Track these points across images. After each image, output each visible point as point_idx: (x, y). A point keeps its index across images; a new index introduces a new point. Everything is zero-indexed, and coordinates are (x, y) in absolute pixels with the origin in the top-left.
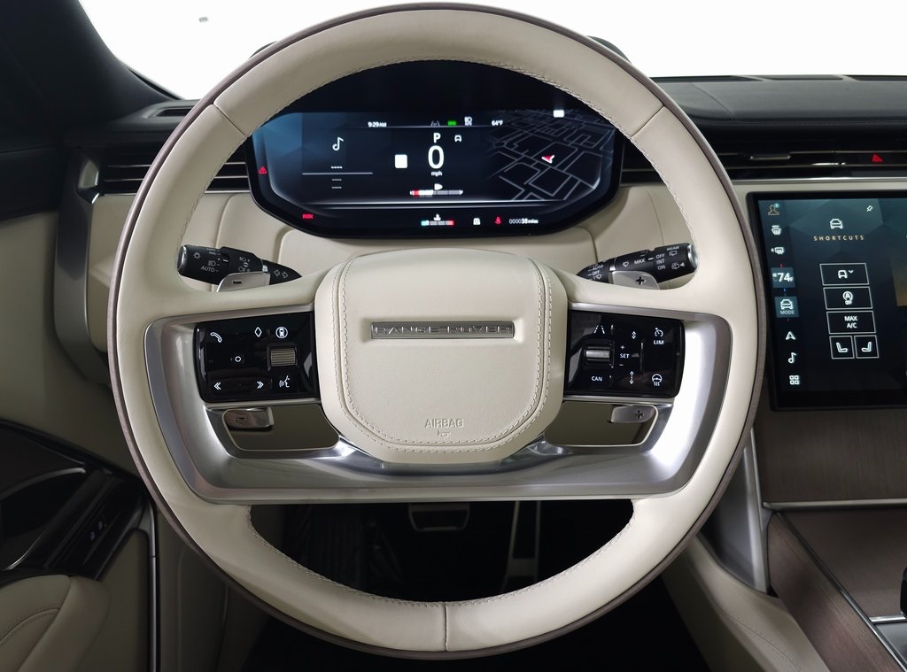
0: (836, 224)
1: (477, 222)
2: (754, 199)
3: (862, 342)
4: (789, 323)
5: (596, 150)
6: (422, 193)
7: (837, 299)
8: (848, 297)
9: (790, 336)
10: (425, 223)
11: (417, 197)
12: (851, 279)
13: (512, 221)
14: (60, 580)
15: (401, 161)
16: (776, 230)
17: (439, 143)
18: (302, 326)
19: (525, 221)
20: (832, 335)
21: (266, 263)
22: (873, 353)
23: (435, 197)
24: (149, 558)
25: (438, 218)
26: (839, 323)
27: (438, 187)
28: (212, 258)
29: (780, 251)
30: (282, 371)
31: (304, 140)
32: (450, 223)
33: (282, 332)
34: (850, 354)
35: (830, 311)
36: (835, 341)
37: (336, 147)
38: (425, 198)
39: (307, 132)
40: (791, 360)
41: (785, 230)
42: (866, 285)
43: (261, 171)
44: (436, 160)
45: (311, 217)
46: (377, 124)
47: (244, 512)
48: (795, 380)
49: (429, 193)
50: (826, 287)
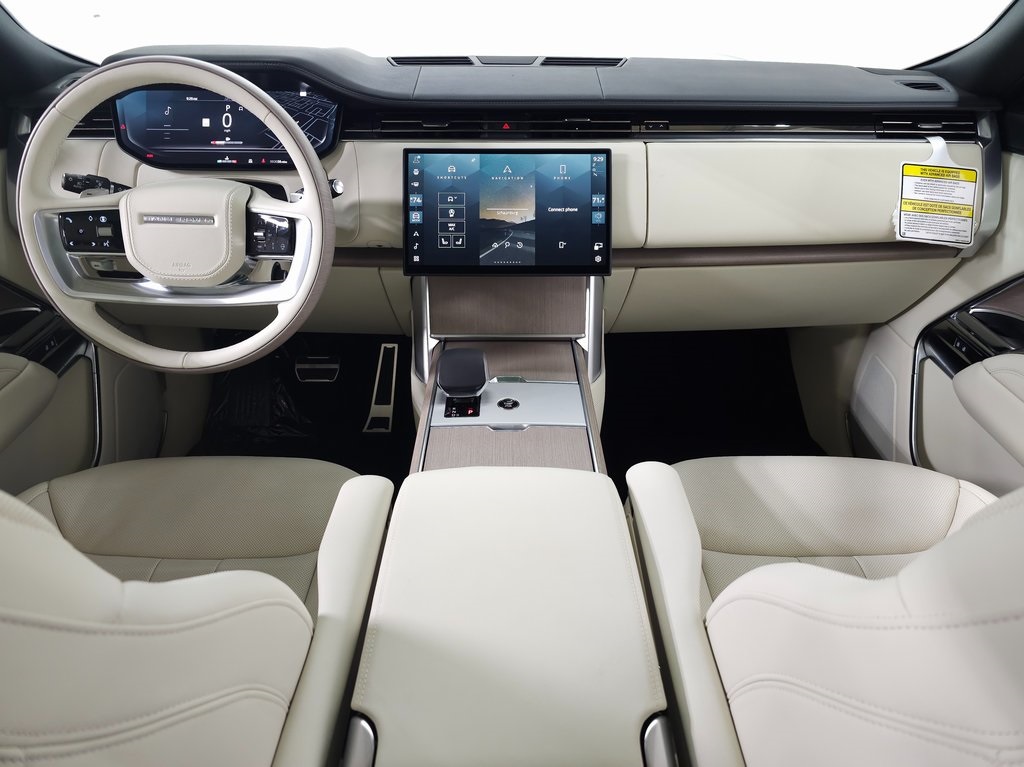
0: (452, 169)
1: (250, 161)
2: (407, 152)
3: (457, 239)
4: (417, 227)
5: (325, 118)
6: (218, 142)
7: (445, 213)
8: (452, 213)
9: (416, 234)
10: (219, 161)
11: (216, 145)
12: (455, 202)
13: (272, 162)
14: (17, 360)
15: (206, 123)
16: (416, 172)
17: (229, 111)
18: (113, 217)
19: (280, 162)
20: (440, 234)
21: (114, 184)
22: (462, 244)
23: (226, 145)
24: (92, 374)
25: (227, 158)
26: (445, 227)
27: (228, 139)
28: (80, 180)
29: (416, 184)
30: (105, 238)
31: (148, 108)
32: (234, 162)
33: (103, 219)
34: (448, 245)
35: (440, 220)
36: (441, 237)
37: (167, 113)
38: (220, 146)
39: (149, 103)
40: (415, 248)
41: (422, 173)
42: (463, 206)
43: (122, 127)
44: (227, 123)
45: (151, 156)
46: (191, 99)
47: (90, 306)
48: (416, 259)
49: (223, 143)
50: (440, 206)
